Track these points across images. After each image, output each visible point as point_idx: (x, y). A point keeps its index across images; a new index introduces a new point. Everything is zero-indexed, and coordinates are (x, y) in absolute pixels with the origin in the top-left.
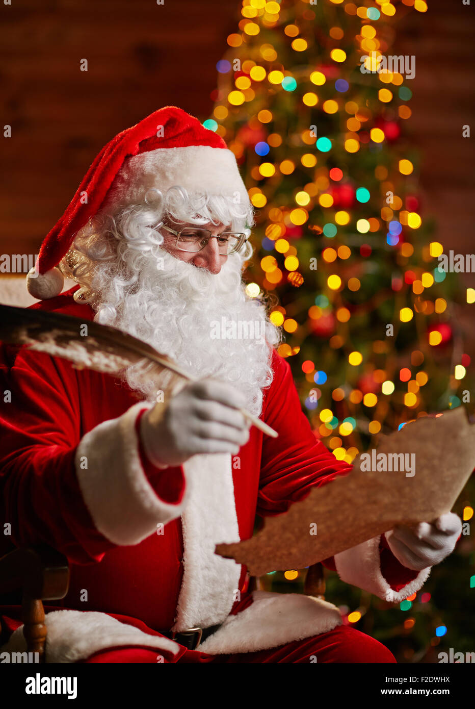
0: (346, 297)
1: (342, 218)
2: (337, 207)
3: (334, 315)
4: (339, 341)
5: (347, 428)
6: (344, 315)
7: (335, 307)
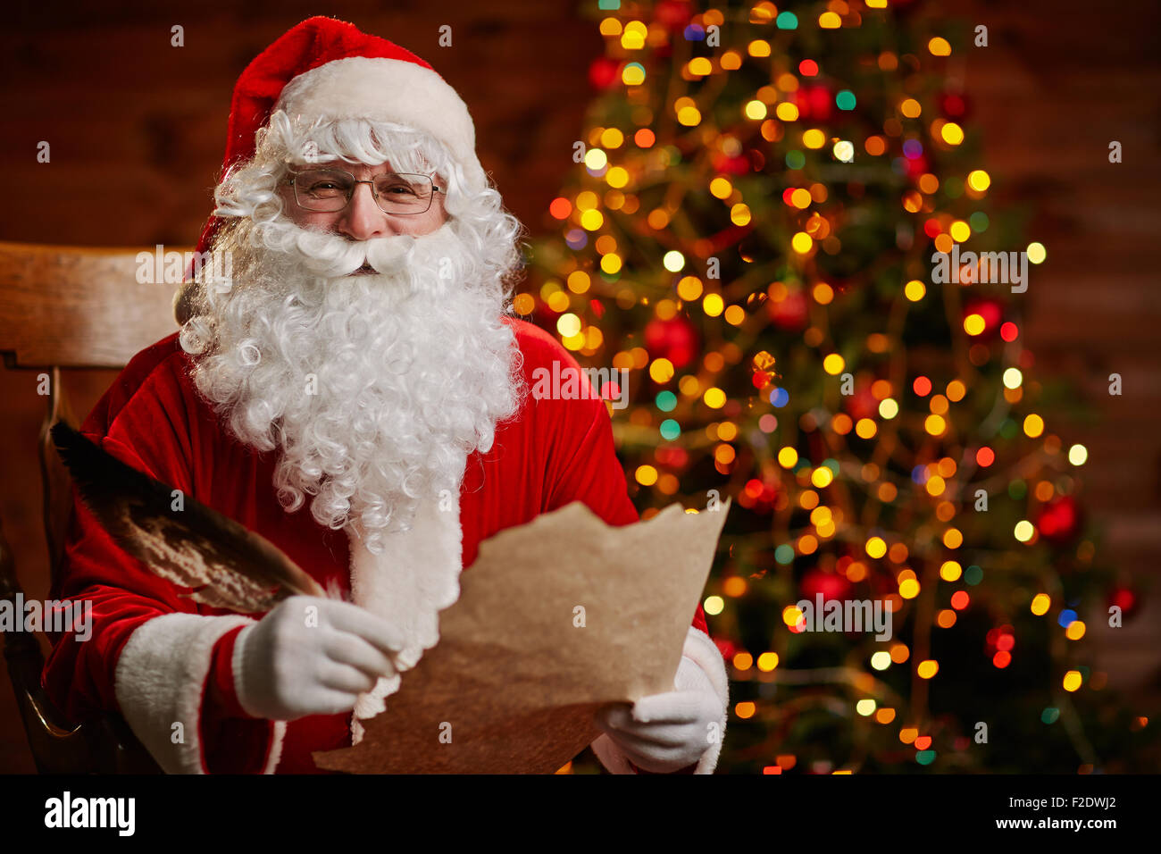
0: (824, 264)
1: (814, 139)
2: (805, 122)
3: (807, 294)
4: (816, 335)
5: (823, 476)
6: (823, 293)
7: (807, 282)
